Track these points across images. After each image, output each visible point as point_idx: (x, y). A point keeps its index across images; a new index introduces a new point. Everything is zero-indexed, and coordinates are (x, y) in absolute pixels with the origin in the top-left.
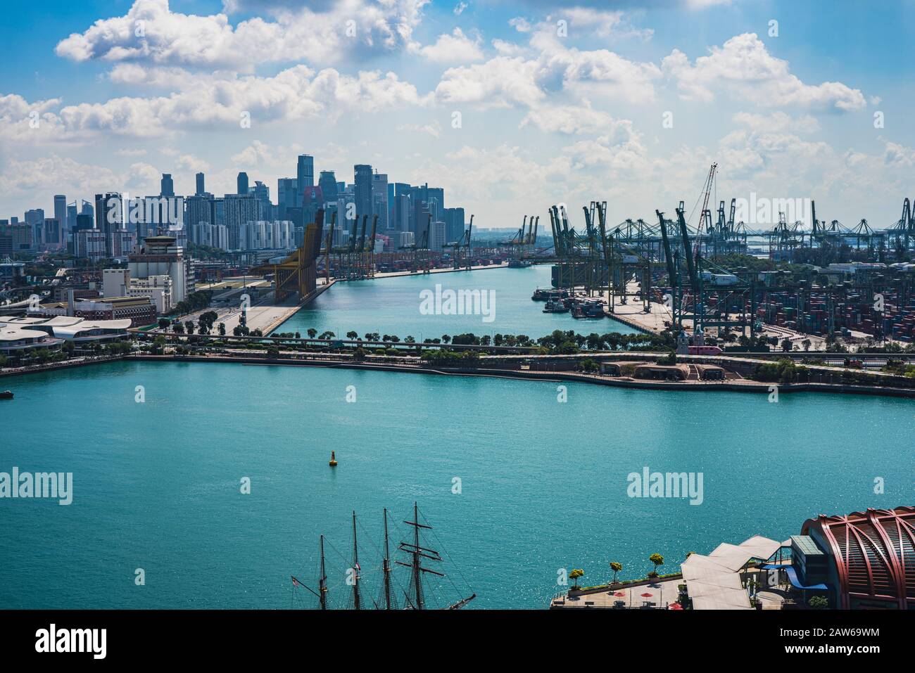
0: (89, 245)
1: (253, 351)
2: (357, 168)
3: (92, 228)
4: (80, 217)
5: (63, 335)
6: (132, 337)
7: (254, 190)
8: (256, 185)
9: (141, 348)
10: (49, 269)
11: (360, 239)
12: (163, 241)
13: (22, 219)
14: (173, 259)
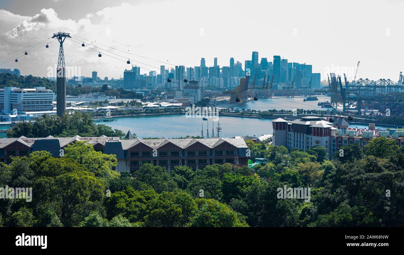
0: (172, 84)
2: (275, 57)
3: (174, 78)
4: (170, 74)
5: (164, 106)
6: (182, 108)
7: (236, 65)
8: (237, 63)
10: (159, 92)
11: (266, 84)
12: (194, 82)
13: (148, 75)
14: (197, 88)
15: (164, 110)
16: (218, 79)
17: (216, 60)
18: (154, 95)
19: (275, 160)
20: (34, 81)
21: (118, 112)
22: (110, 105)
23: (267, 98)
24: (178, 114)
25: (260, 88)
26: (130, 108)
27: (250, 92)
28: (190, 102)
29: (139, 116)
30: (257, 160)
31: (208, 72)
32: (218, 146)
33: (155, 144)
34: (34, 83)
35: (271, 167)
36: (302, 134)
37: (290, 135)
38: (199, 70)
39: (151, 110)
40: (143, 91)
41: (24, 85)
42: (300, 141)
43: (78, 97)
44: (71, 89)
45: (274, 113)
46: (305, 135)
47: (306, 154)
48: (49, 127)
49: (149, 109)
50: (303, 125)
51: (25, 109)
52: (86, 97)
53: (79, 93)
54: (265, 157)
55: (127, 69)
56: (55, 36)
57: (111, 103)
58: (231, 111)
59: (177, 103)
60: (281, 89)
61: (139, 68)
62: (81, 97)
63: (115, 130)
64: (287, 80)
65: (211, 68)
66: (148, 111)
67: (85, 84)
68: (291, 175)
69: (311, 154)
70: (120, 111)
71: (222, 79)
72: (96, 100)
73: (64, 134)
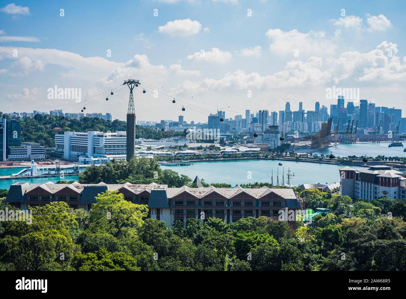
0: (255, 128)
1: (292, 158)
2: (361, 101)
3: (257, 123)
5: (242, 151)
6: (260, 153)
7: (322, 109)
8: (322, 107)
9: (262, 156)
10: (241, 136)
11: (351, 129)
12: (275, 127)
13: (234, 119)
14: (278, 133)
15: (242, 155)
16: (302, 124)
17: (301, 104)
18: (236, 139)
19: (338, 210)
20: (120, 125)
21: (195, 156)
22: (189, 149)
23: (351, 143)
24: (256, 159)
25: (344, 133)
26: (208, 152)
27: (334, 137)
28: (270, 147)
29: (216, 161)
30: (318, 210)
31: (293, 117)
32: (264, 197)
33: (200, 193)
34: (119, 127)
35: (332, 218)
36: (369, 184)
37: (358, 184)
38: (283, 114)
39: (229, 154)
40: (226, 135)
41: (110, 129)
42: (368, 191)
43: (159, 141)
44: (153, 133)
45: (353, 160)
46: (372, 185)
47: (371, 205)
48: (116, 172)
49: (226, 154)
50: (371, 174)
51: (107, 153)
52: (167, 141)
53: (161, 137)
54: (328, 207)
55: (212, 114)
56: (125, 83)
57: (190, 147)
58: (310, 157)
59: (256, 148)
60: (367, 134)
61: (224, 112)
62: (162, 141)
63: (182, 175)
64: (374, 125)
65: (295, 113)
66: (225, 156)
67: (171, 128)
68: (333, 230)
69: (376, 205)
70: (197, 156)
71: (306, 123)
72: (176, 144)
73: (130, 179)
